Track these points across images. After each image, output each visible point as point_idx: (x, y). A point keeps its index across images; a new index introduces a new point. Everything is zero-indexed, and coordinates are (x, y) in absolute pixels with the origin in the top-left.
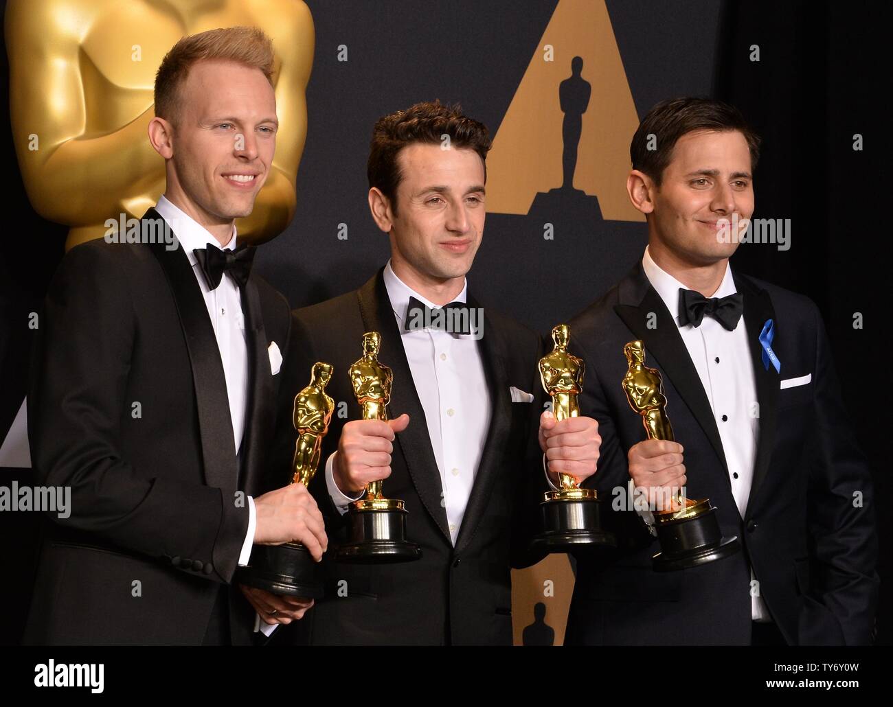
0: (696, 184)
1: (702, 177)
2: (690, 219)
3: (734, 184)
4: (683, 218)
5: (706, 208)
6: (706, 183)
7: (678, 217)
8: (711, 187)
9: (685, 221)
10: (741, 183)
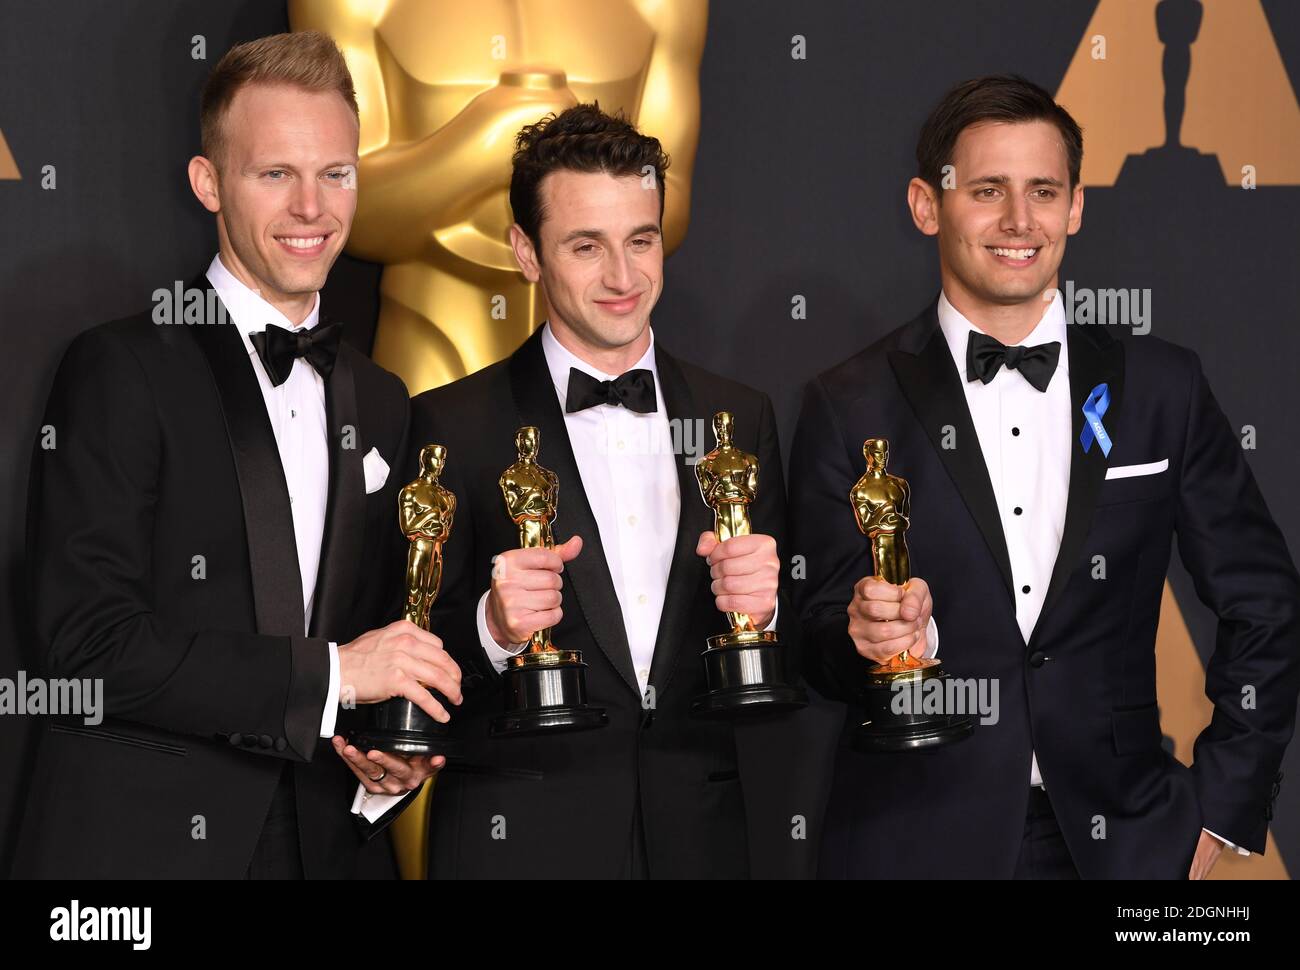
0: (982, 195)
1: (989, 186)
2: (975, 243)
3: (1036, 194)
4: (967, 243)
5: (996, 227)
6: (996, 193)
7: (960, 241)
8: (1002, 198)
9: (970, 246)
10: (1046, 192)
